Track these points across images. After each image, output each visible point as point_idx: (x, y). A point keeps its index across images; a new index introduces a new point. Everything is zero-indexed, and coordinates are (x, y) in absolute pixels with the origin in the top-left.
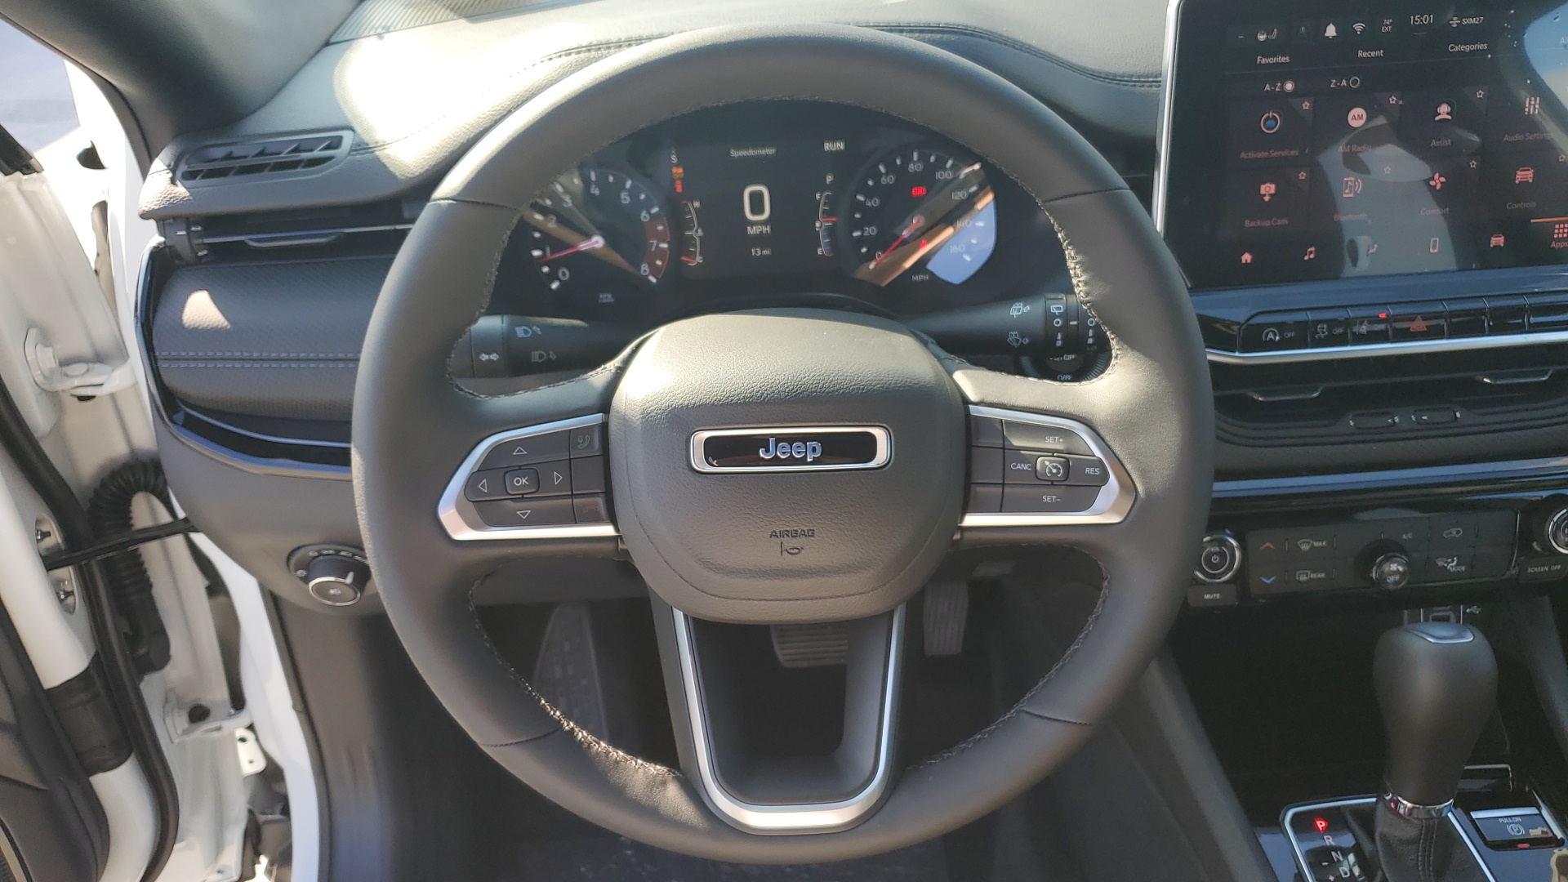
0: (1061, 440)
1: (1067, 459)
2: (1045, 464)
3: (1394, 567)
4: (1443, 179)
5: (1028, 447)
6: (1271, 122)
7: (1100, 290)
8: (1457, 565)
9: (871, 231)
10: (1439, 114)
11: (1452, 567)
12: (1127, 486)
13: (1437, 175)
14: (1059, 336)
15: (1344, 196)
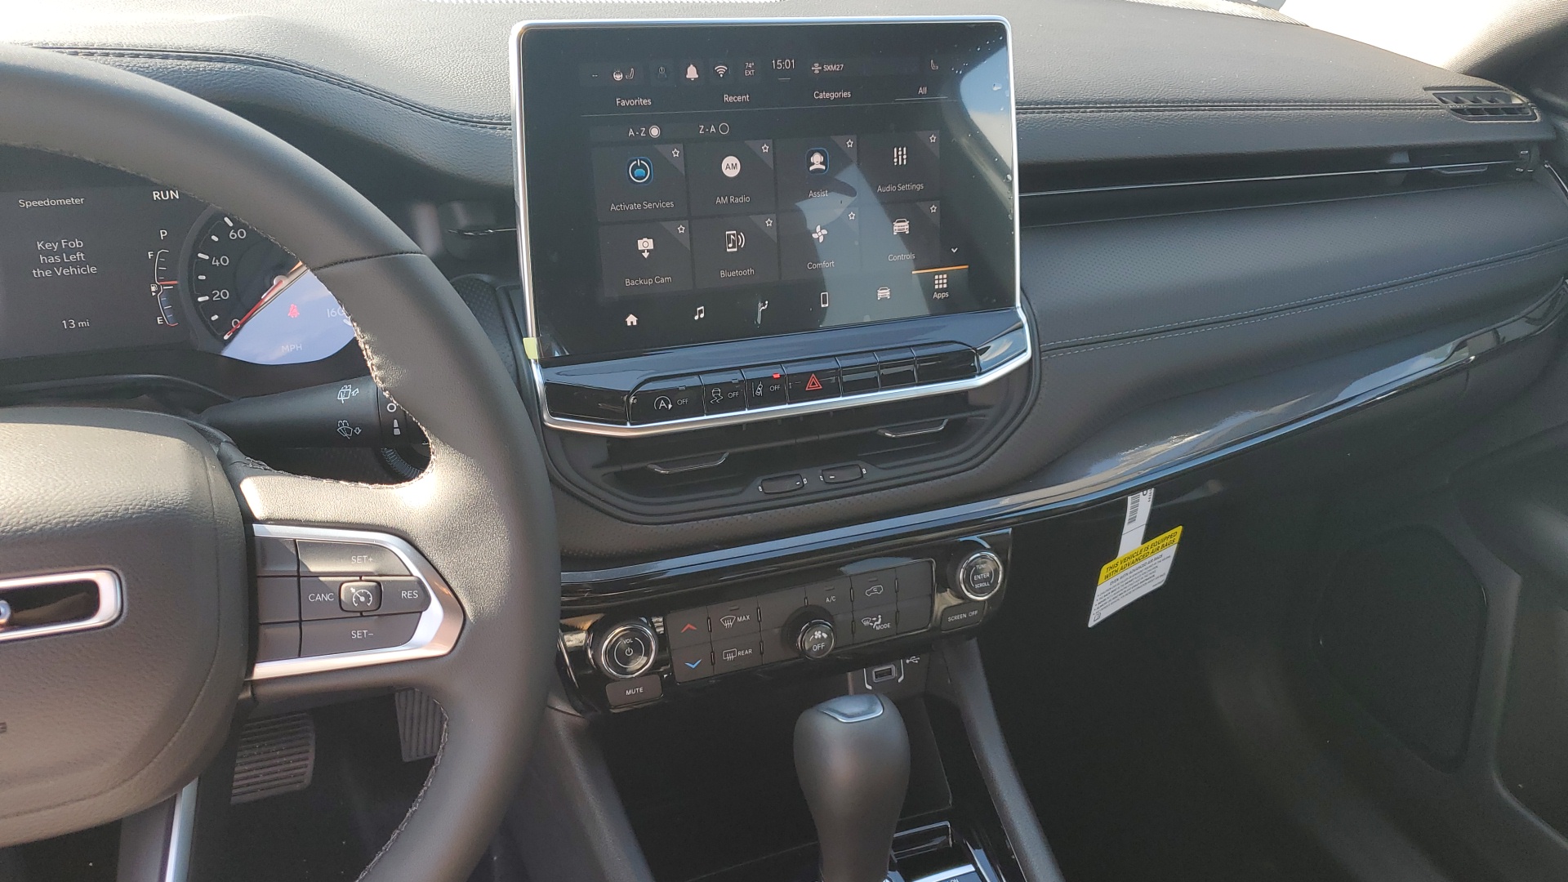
0: (371, 559)
1: (378, 583)
2: (352, 590)
3: (818, 635)
4: (825, 232)
5: (330, 573)
6: (640, 172)
7: (396, 375)
8: (882, 623)
9: (222, 294)
10: (813, 164)
11: (878, 625)
12: (452, 605)
13: (819, 227)
14: (396, 424)
15: (728, 250)
